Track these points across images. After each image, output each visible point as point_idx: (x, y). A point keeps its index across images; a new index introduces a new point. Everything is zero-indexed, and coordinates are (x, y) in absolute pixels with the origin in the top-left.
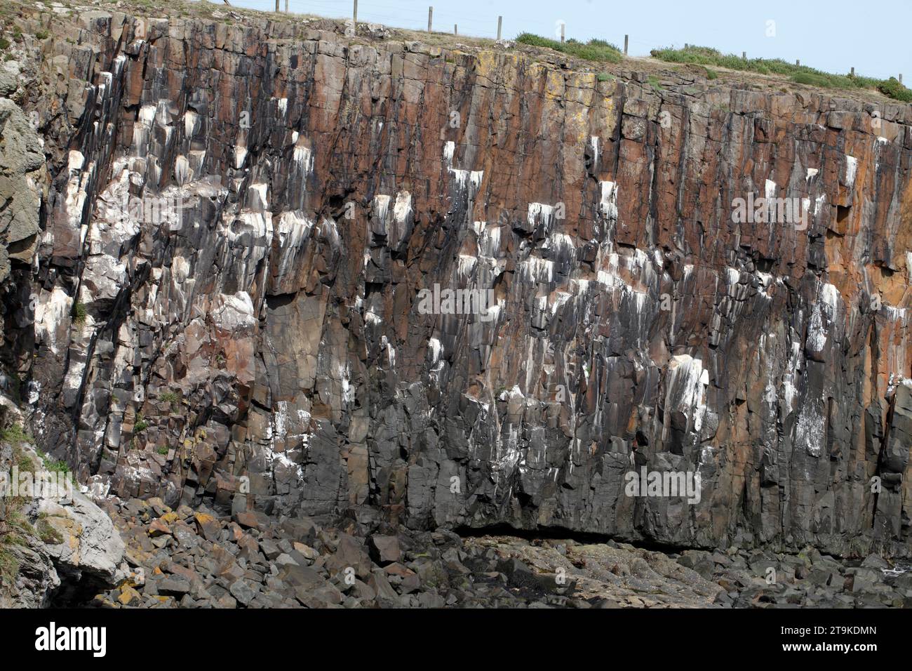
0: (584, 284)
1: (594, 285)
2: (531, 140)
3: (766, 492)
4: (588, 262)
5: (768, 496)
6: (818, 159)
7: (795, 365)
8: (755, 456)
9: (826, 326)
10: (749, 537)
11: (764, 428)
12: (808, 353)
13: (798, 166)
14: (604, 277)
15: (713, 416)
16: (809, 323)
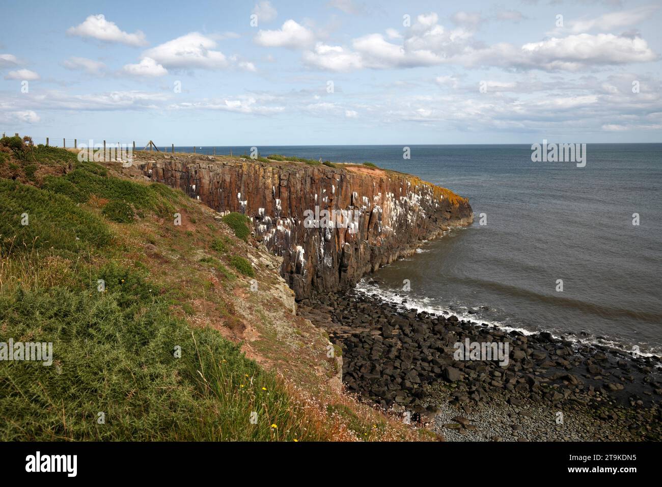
0: (274, 230)
1: (277, 230)
2: (257, 188)
3: (318, 279)
4: (275, 224)
5: (319, 280)
6: (326, 187)
7: (322, 244)
8: (315, 270)
9: (331, 232)
10: (316, 292)
11: (317, 262)
12: (326, 240)
13: (321, 189)
14: (279, 228)
15: (306, 261)
16: (325, 232)
